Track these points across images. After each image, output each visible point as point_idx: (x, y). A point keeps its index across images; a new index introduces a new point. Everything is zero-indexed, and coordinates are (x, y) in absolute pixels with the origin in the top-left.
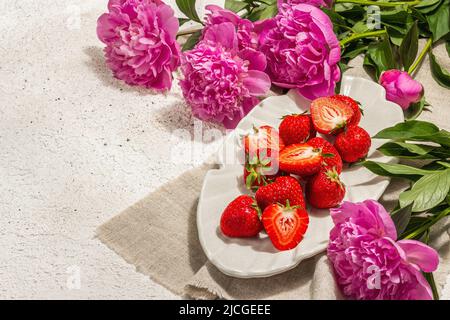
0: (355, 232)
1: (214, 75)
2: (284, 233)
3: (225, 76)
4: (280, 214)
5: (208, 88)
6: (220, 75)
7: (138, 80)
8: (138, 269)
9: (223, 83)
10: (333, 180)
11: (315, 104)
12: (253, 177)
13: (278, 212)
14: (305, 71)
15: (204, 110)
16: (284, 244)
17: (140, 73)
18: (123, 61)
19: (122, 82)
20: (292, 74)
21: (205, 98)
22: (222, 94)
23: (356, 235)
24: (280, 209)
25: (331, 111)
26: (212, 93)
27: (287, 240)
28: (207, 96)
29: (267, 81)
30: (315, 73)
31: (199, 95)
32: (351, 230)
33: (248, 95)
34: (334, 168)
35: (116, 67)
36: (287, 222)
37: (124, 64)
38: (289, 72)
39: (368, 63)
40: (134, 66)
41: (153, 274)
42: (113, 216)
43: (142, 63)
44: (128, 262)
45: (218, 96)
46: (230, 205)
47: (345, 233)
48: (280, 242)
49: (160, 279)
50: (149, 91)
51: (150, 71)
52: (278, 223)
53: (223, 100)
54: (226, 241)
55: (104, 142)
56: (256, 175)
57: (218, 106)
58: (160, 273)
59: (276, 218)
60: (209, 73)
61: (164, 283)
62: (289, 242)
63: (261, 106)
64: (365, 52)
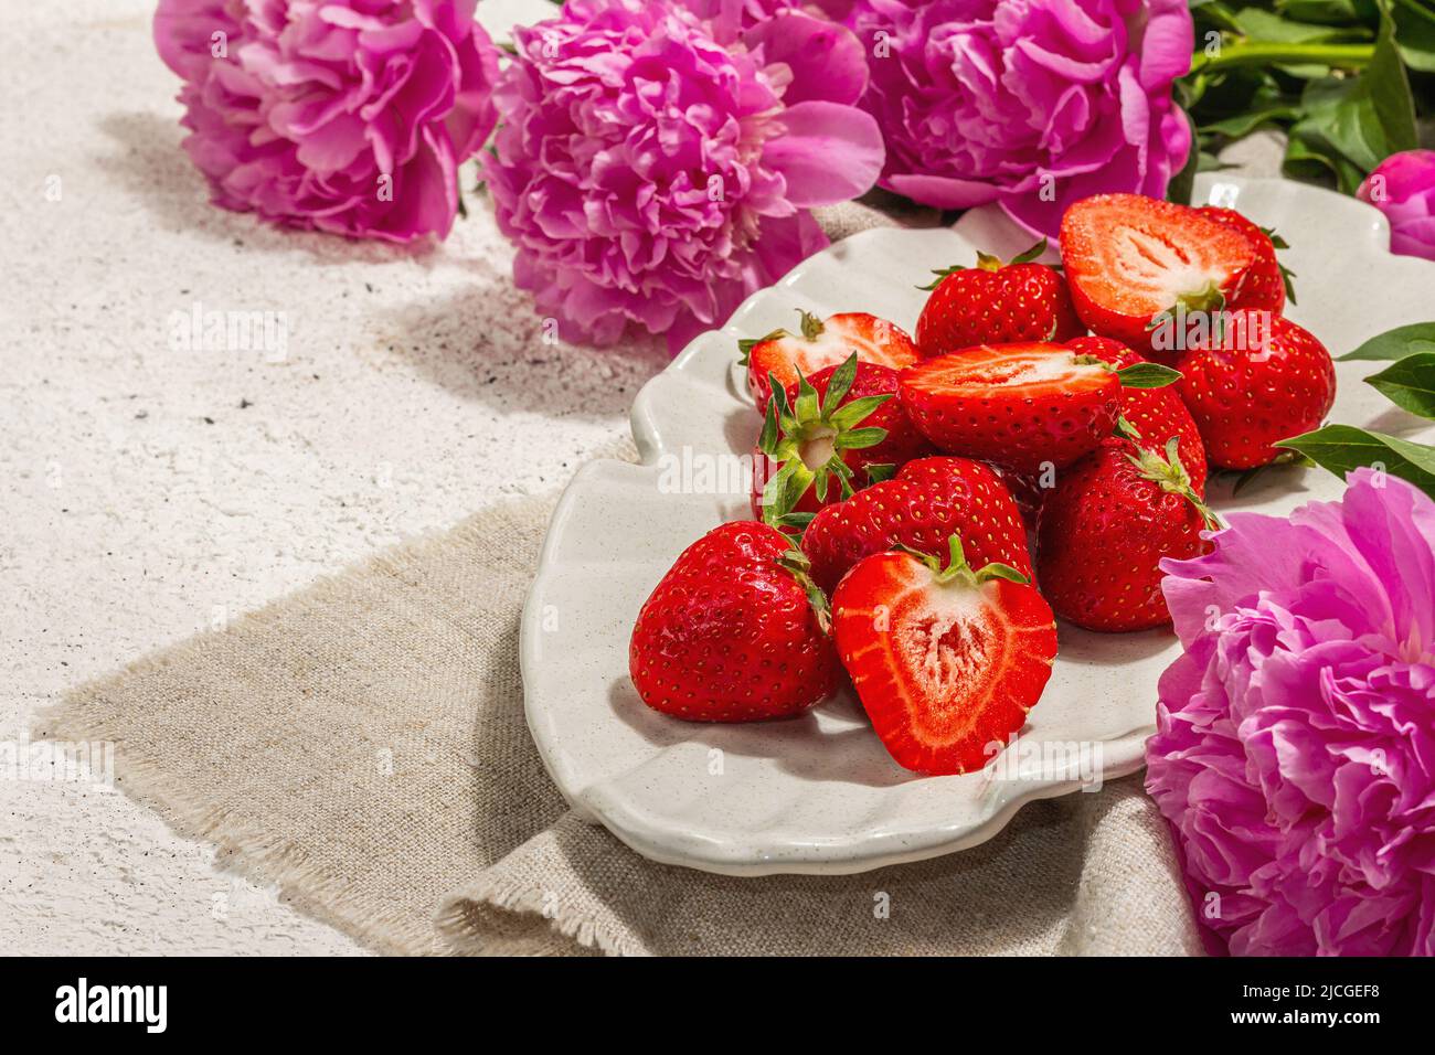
0: (1289, 634)
1: (634, 105)
2: (937, 691)
3: (683, 107)
4: (916, 599)
5: (603, 158)
6: (658, 102)
7: (314, 202)
8: (227, 858)
9: (671, 138)
10: (1167, 486)
11: (1083, 219)
12: (791, 482)
13: (910, 587)
14: (1036, 118)
15: (585, 269)
16: (935, 744)
17: (320, 162)
18: (251, 128)
19: (248, 221)
20: (977, 132)
21: (591, 207)
22: (663, 189)
23: (1292, 652)
24: (919, 575)
25: (1156, 247)
26: (621, 184)
27: (948, 729)
28: (599, 196)
29: (867, 143)
30: (1080, 126)
31: (564, 199)
32: (1267, 636)
33: (782, 208)
34: (1172, 447)
35: (224, 155)
36: (952, 639)
37: (257, 139)
38: (964, 127)
39: (1301, 152)
40: (294, 131)
41: (294, 875)
42: (133, 657)
43: (330, 115)
44: (181, 832)
45: (647, 193)
46: (682, 561)
47: (1239, 652)
48: (917, 732)
49: (329, 899)
50: (357, 250)
51: (367, 156)
52: (906, 642)
53: (670, 214)
54: (657, 736)
55: (138, 406)
56: (806, 475)
57: (647, 242)
58: (328, 872)
59: (899, 613)
60: (610, 94)
61: (347, 913)
62: (961, 734)
63: (840, 256)
64: (1285, 124)
